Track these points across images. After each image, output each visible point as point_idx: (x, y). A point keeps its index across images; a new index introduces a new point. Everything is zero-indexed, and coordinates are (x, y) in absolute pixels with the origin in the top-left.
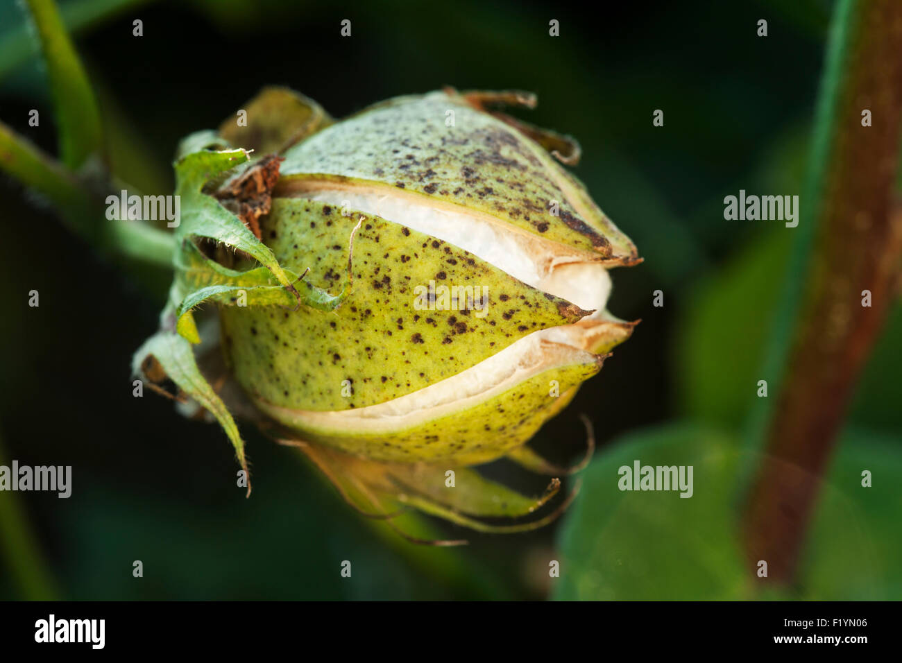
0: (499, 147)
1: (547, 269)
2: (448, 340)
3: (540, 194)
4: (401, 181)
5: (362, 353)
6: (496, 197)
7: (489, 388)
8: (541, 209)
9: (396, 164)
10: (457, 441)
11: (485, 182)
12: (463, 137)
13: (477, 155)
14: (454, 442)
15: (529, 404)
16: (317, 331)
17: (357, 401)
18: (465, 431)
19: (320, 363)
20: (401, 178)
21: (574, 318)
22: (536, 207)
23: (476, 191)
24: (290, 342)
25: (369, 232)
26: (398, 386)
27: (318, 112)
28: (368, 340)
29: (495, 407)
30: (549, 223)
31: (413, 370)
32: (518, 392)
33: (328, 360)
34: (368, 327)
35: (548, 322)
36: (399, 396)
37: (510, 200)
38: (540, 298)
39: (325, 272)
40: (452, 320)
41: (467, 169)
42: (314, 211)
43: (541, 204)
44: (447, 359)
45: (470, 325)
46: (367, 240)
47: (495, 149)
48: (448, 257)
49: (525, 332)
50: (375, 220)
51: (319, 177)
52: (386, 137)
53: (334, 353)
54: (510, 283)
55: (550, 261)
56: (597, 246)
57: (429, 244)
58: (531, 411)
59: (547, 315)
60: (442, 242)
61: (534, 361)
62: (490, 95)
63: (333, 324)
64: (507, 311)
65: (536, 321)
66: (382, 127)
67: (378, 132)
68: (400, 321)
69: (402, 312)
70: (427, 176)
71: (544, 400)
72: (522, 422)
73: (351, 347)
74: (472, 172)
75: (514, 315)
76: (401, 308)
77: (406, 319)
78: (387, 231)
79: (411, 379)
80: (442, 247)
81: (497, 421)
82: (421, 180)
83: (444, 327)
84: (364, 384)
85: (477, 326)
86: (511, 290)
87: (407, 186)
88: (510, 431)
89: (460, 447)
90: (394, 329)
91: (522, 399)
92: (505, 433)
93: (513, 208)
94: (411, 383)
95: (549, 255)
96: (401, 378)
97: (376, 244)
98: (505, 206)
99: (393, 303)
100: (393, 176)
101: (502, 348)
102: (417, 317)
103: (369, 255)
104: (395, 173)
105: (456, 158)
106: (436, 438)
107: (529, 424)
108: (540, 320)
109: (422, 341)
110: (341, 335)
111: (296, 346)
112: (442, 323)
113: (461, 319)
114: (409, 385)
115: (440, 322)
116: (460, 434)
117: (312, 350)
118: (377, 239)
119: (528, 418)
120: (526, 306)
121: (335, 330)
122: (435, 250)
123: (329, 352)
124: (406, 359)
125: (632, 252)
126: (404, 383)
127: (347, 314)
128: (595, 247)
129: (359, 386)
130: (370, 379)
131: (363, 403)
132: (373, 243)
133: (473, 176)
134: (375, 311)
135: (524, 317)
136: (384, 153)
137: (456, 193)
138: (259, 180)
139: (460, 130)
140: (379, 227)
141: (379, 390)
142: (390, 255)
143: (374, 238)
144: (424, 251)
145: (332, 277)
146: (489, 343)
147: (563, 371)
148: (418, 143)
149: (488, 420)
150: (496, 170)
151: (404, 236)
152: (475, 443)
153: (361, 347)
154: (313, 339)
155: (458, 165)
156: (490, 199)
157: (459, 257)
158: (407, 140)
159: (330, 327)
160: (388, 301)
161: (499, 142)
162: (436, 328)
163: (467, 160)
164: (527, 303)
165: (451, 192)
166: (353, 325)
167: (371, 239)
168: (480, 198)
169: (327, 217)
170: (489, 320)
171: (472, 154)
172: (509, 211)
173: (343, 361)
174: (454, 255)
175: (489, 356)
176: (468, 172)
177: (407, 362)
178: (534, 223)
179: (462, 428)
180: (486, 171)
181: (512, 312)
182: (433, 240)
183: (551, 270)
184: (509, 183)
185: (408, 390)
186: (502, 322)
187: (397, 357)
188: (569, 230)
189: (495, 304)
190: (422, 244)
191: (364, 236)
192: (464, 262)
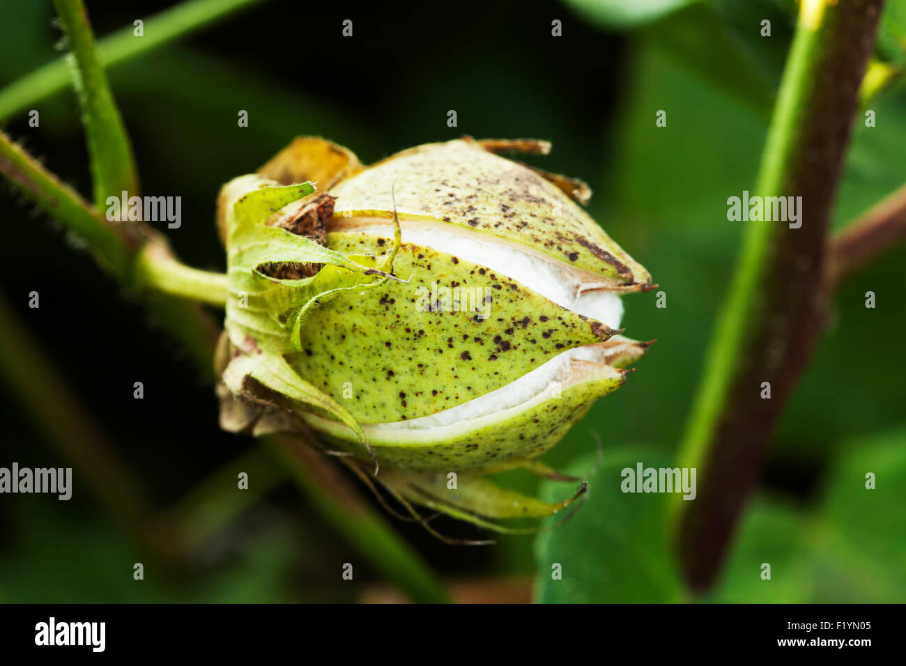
0: (527, 186)
1: (575, 294)
2: (493, 357)
3: (569, 228)
4: (447, 216)
5: (414, 369)
6: (531, 230)
7: (526, 401)
8: (571, 240)
9: (440, 202)
10: (493, 449)
11: (520, 217)
12: (496, 178)
13: (510, 193)
14: (490, 451)
15: (560, 415)
16: (373, 350)
17: (409, 413)
18: (503, 440)
19: (374, 380)
20: (447, 213)
21: (605, 336)
22: (566, 239)
23: (514, 225)
24: (345, 361)
25: (422, 261)
26: (447, 398)
27: (352, 157)
28: (420, 358)
29: (532, 417)
30: (578, 253)
31: (461, 385)
32: (552, 404)
33: (382, 376)
34: (421, 346)
35: (582, 341)
36: (448, 408)
37: (544, 232)
38: (576, 318)
39: (380, 298)
40: (498, 339)
41: (503, 206)
42: (368, 243)
43: (571, 237)
44: (492, 374)
45: (513, 343)
46: (420, 268)
47: (525, 189)
48: (493, 283)
49: (561, 349)
50: (427, 250)
51: (369, 213)
52: (426, 178)
53: (388, 370)
54: (549, 306)
55: (578, 287)
56: (622, 273)
57: (477, 271)
58: (560, 421)
59: (582, 334)
60: (488, 269)
61: (564, 376)
62: (505, 143)
63: (388, 344)
64: (546, 331)
65: (572, 339)
66: (419, 169)
67: (418, 174)
68: (450, 340)
69: (452, 332)
70: (469, 211)
71: (572, 411)
72: (551, 432)
73: (404, 364)
74: (508, 208)
75: (553, 335)
76: (452, 329)
77: (455, 338)
78: (438, 260)
79: (459, 393)
80: (488, 274)
81: (532, 430)
82: (464, 214)
83: (490, 345)
84: (415, 397)
85: (519, 345)
86: (549, 312)
87: (452, 220)
88: (540, 440)
89: (494, 456)
90: (444, 347)
91: (555, 410)
92: (534, 442)
93: (547, 240)
94: (460, 396)
95: (576, 281)
96: (450, 391)
97: (428, 271)
98: (540, 238)
99: (444, 324)
100: (439, 211)
101: (541, 364)
102: (466, 337)
103: (422, 281)
104: (440, 209)
105: (492, 196)
106: (476, 446)
107: (556, 434)
108: (575, 339)
109: (470, 358)
110: (395, 354)
111: (351, 365)
112: (488, 342)
113: (505, 337)
114: (457, 398)
115: (487, 341)
116: (497, 443)
117: (367, 368)
118: (429, 267)
119: (557, 427)
120: (563, 326)
121: (390, 349)
122: (481, 276)
123: (384, 369)
124: (455, 375)
125: (648, 280)
126: (453, 397)
127: (401, 334)
128: (620, 275)
129: (411, 399)
130: (422, 393)
131: (414, 414)
132: (425, 270)
133: (509, 212)
134: (427, 331)
135: (561, 336)
136: (427, 192)
137: (496, 226)
138: (314, 216)
139: (490, 172)
140: (431, 257)
141: (429, 402)
142: (441, 281)
143: (426, 266)
144: (471, 277)
145: (388, 302)
146: (529, 359)
147: (592, 385)
148: (457, 184)
149: (523, 429)
150: (529, 207)
151: (453, 264)
152: (507, 452)
153: (414, 364)
154: (369, 357)
155: (496, 202)
156: (526, 232)
157: (503, 282)
158: (445, 181)
159: (385, 346)
160: (440, 322)
161: (527, 183)
162: (483, 346)
163: (502, 197)
164: (564, 323)
165: (492, 226)
166: (407, 344)
167: (424, 267)
168: (518, 231)
169: (381, 248)
170: (530, 339)
171: (506, 192)
172: (544, 242)
173: (396, 378)
174: (498, 281)
175: (529, 371)
176: (505, 208)
177: (456, 377)
178: (566, 253)
179: (500, 437)
180: (519, 207)
181: (551, 331)
182: (479, 268)
183: (579, 295)
184: (541, 218)
185: (456, 402)
186: (542, 341)
187: (447, 373)
188: (597, 259)
189: (536, 324)
190: (470, 272)
191: (417, 264)
192: (508, 287)
